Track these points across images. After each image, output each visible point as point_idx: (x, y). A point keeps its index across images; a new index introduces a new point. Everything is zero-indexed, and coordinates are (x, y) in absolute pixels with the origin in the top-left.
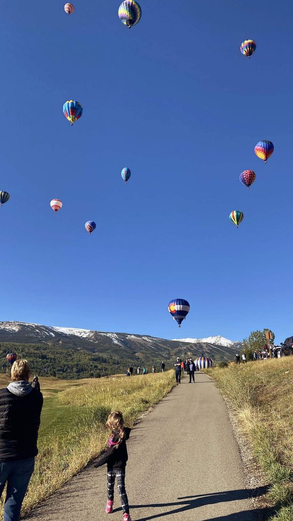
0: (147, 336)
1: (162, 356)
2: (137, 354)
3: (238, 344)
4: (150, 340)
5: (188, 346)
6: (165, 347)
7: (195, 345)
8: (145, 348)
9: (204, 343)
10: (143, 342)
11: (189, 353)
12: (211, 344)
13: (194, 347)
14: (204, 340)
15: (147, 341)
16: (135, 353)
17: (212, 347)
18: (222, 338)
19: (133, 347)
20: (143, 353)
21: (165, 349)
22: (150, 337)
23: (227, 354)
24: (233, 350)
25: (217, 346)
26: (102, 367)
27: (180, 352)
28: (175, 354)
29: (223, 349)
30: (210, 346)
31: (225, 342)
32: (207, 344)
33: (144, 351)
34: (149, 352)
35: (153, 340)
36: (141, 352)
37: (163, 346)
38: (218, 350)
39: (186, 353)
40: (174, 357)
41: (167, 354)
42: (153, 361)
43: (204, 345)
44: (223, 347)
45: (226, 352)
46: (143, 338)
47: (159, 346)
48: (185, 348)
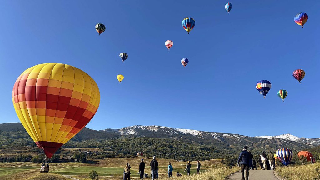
0: (236, 134)
2: (230, 146)
3: (303, 139)
4: (239, 137)
5: (266, 141)
6: (250, 141)
7: (271, 140)
8: (236, 142)
9: (278, 139)
10: (234, 139)
11: (267, 146)
12: (283, 140)
13: (270, 141)
14: (278, 137)
15: (237, 138)
16: (229, 145)
17: (283, 142)
18: (291, 135)
19: (227, 141)
20: (235, 145)
21: (250, 143)
22: (239, 135)
23: (296, 146)
24: (299, 143)
25: (287, 141)
26: (207, 154)
27: (260, 144)
28: (257, 146)
29: (292, 143)
30: (282, 141)
31: (293, 138)
32: (280, 140)
34: (239, 145)
35: (241, 137)
36: (233, 145)
37: (248, 141)
38: (289, 144)
39: (264, 146)
40: (256, 148)
41: (251, 146)
43: (278, 141)
44: (292, 141)
45: (294, 145)
46: (234, 136)
47: (246, 141)
48: (264, 142)
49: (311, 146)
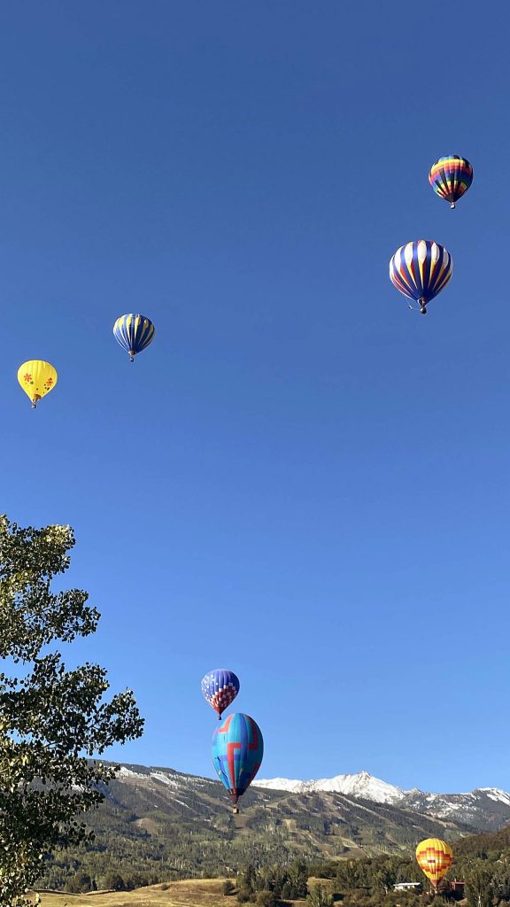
0: (167, 771)
1: (212, 829)
2: (140, 822)
3: (416, 797)
4: (173, 783)
5: (285, 801)
6: (217, 802)
7: (303, 798)
8: (162, 806)
9: (329, 793)
10: (153, 788)
11: (288, 822)
12: (344, 795)
13: (300, 803)
14: (325, 785)
15: (165, 785)
16: (135, 818)
17: (349, 806)
18: (373, 779)
19: (125, 801)
20: (159, 820)
21: (217, 808)
22: (174, 772)
23: (392, 825)
24: (406, 814)
25: (361, 801)
26: (66, 859)
27: (261, 817)
28: (249, 825)
29: (380, 811)
30: (345, 803)
31: (381, 791)
32: (337, 796)
33: (161, 814)
34: (175, 817)
35: (183, 783)
36: (151, 817)
37: (211, 800)
38: (367, 815)
39: (278, 822)
40: (245, 832)
41: (224, 823)
42: (190, 842)
43: (329, 801)
44: (379, 805)
45: (388, 821)
46: (155, 775)
47: (201, 800)
48: (275, 806)
49: (445, 824)
